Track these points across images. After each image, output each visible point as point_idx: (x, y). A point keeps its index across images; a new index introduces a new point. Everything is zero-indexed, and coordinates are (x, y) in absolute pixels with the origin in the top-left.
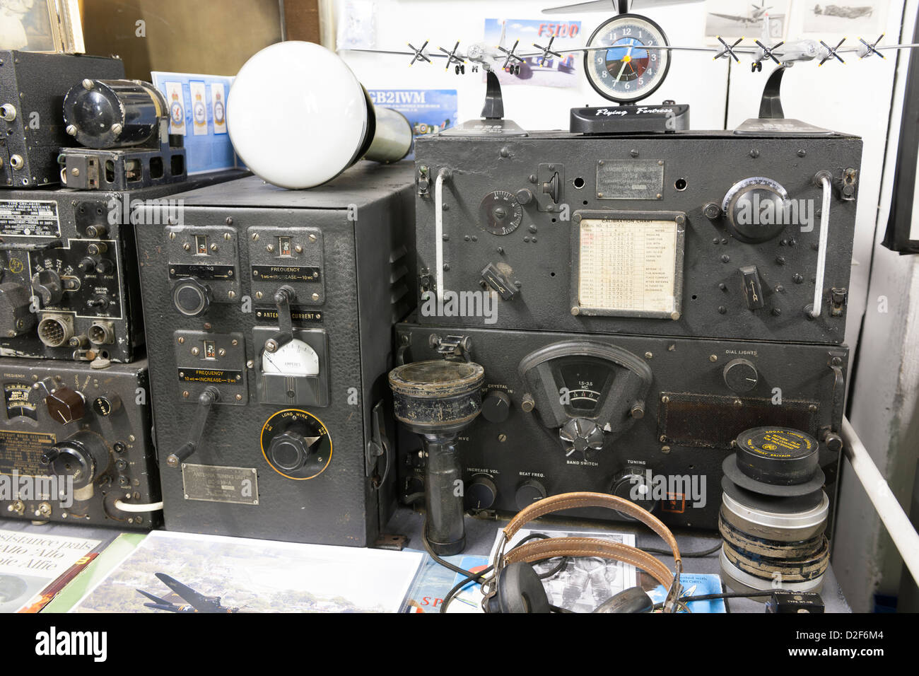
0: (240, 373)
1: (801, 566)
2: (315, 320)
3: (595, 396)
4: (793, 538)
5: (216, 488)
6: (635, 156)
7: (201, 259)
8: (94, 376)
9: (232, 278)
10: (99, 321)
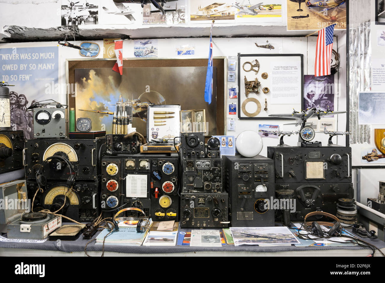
0: (251, 192)
1: (355, 221)
2: (266, 181)
3: (310, 195)
4: (353, 216)
5: (244, 217)
6: (315, 150)
7: (244, 170)
8: (219, 195)
9: (251, 173)
10: (217, 184)
